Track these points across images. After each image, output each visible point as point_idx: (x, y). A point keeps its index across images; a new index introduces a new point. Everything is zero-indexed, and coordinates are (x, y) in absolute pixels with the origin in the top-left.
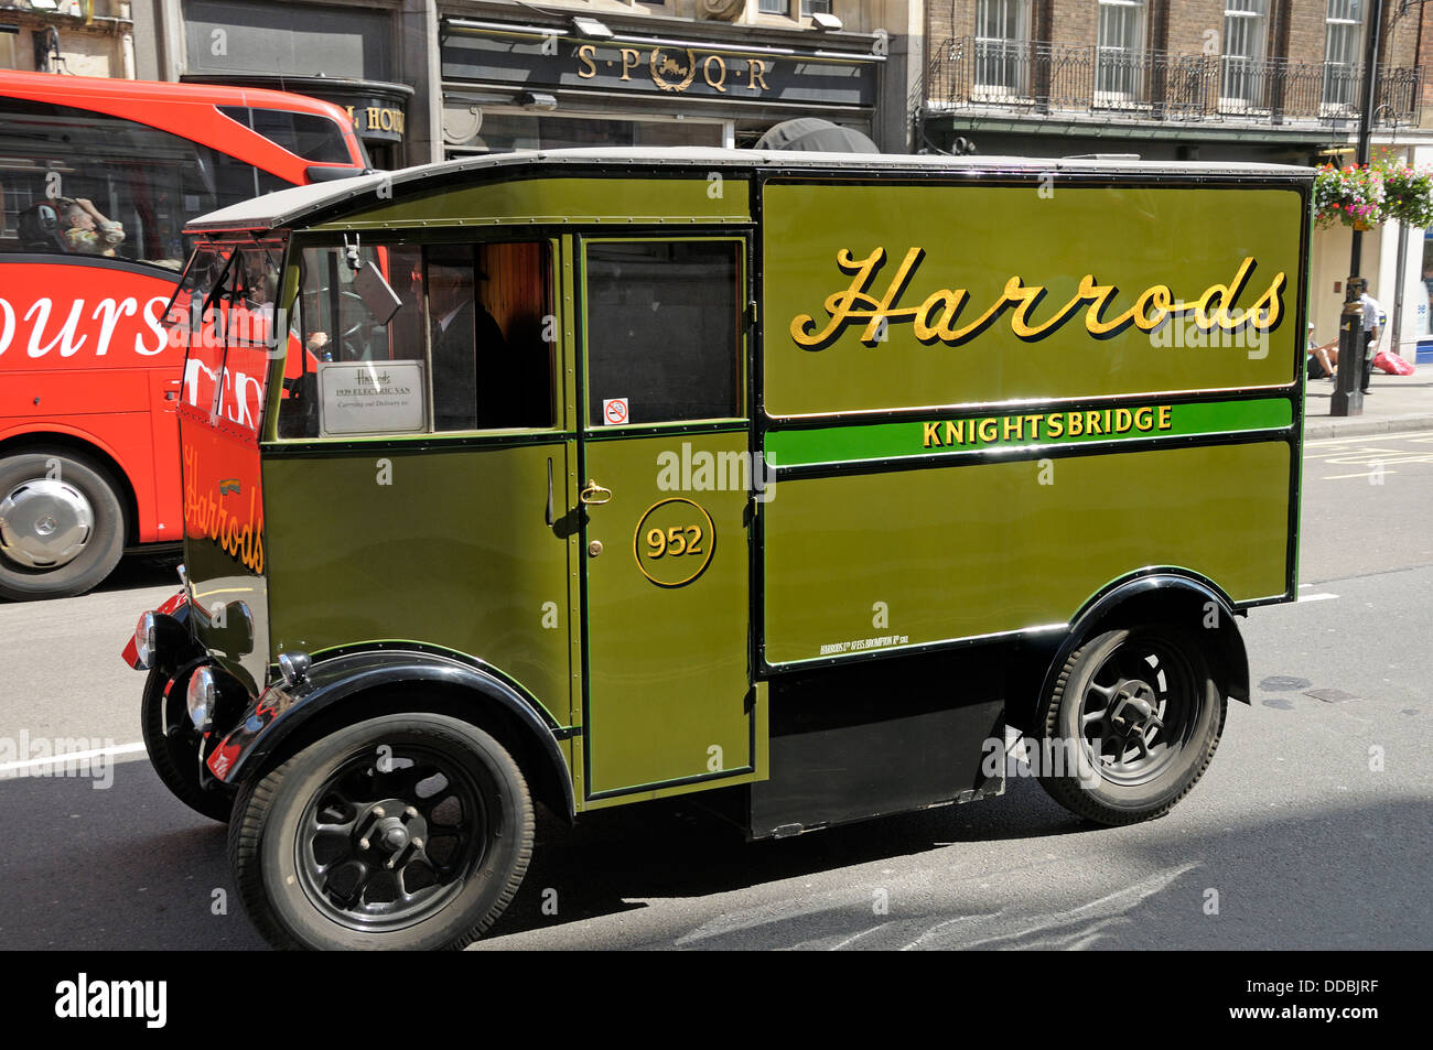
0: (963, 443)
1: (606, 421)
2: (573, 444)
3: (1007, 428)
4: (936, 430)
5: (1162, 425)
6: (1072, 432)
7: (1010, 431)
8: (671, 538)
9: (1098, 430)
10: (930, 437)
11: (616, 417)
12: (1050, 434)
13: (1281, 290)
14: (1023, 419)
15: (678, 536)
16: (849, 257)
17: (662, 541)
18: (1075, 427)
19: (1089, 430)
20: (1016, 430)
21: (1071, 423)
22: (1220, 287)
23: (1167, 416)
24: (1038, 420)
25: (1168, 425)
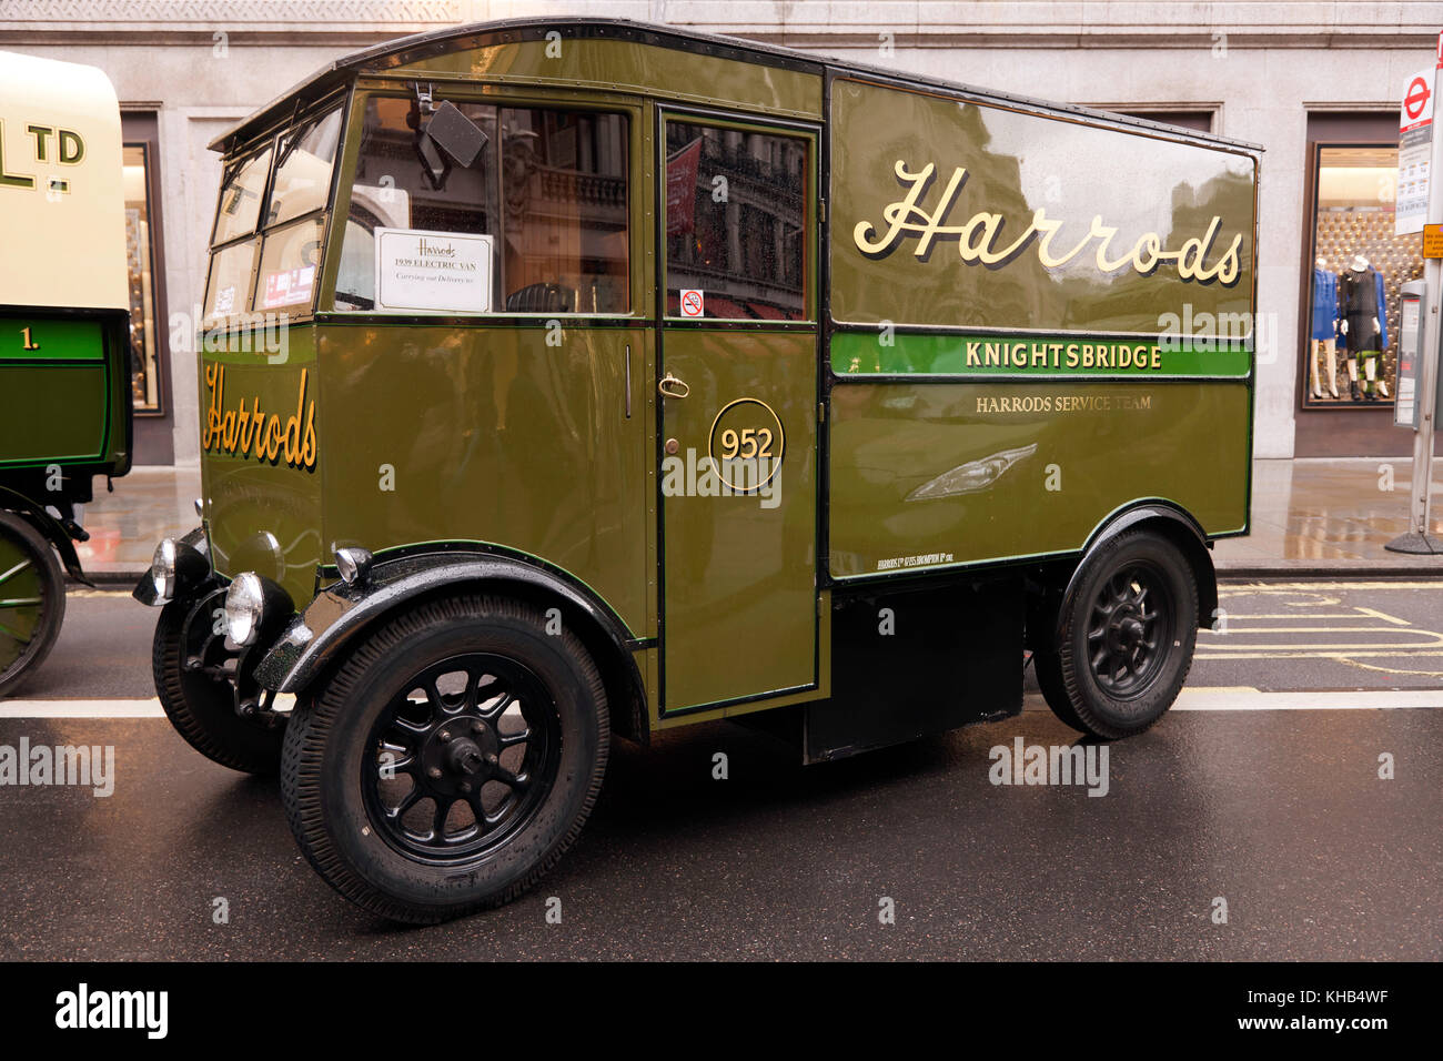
0: (999, 366)
1: (683, 313)
2: (651, 332)
3: (1035, 354)
4: (977, 350)
5: (1154, 364)
6: (1085, 364)
7: (1037, 358)
8: (744, 441)
9: (1106, 364)
10: (972, 357)
11: (692, 309)
12: (1069, 364)
13: (1239, 250)
14: (1048, 347)
15: (750, 440)
16: (905, 169)
17: (735, 443)
18: (1088, 359)
19: (1099, 364)
20: (1041, 358)
21: (1085, 355)
22: (1195, 241)
23: (1158, 356)
24: (1060, 350)
25: (1158, 365)
